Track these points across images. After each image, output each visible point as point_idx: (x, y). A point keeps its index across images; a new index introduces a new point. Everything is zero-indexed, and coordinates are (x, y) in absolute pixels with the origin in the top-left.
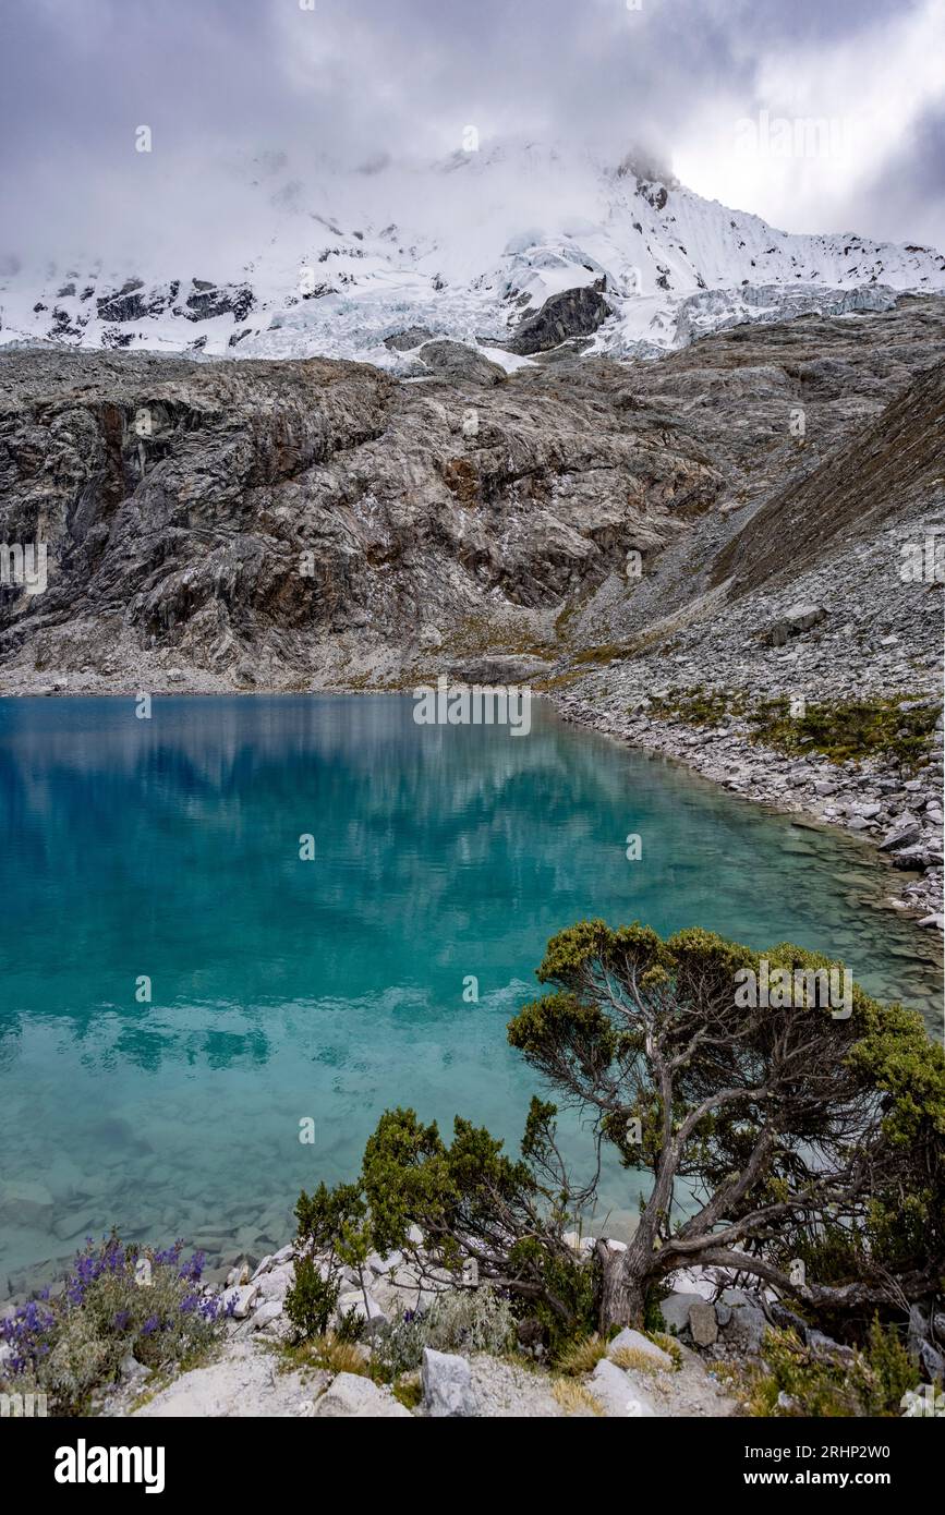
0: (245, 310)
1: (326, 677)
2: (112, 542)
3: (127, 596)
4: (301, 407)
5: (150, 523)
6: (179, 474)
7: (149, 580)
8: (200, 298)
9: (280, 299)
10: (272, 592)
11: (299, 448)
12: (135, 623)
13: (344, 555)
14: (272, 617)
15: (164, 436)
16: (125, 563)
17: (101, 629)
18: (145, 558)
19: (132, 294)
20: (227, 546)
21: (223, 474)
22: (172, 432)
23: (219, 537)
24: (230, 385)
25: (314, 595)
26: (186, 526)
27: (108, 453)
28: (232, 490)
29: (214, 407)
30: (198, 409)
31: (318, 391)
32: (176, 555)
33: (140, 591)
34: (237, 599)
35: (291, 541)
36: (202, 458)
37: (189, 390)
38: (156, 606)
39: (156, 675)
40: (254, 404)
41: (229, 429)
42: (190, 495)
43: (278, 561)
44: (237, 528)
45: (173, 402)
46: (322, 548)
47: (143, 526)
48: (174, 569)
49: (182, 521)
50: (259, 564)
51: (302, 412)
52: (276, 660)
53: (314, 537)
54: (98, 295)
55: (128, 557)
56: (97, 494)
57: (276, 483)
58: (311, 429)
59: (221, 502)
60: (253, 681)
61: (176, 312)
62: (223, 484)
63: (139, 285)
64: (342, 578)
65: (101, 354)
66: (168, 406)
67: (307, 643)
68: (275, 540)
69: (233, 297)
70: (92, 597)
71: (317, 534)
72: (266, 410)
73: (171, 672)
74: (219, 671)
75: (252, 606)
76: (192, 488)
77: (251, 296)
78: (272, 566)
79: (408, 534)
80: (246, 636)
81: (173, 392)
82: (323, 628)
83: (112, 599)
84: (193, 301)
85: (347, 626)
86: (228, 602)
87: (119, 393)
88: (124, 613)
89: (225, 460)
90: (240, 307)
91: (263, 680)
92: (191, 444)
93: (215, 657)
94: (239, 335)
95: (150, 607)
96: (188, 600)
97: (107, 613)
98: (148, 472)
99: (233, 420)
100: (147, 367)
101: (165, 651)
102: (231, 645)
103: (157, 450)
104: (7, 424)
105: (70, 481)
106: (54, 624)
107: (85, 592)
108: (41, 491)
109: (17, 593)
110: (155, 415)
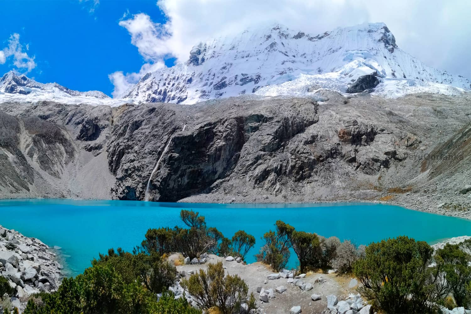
1: (308, 197)
2: (242, 157)
3: (247, 172)
5: (253, 150)
6: (262, 136)
7: (254, 167)
10: (291, 171)
11: (295, 127)
12: (250, 181)
13: (311, 159)
14: (291, 178)
15: (257, 125)
16: (246, 162)
17: (240, 182)
18: (252, 161)
20: (277, 157)
21: (275, 135)
22: (259, 123)
23: (274, 154)
24: (275, 110)
25: (303, 172)
26: (264, 151)
27: (240, 131)
28: (278, 140)
29: (271, 115)
30: (266, 116)
31: (298, 109)
32: (262, 160)
33: (251, 171)
34: (280, 173)
35: (295, 155)
36: (269, 131)
37: (264, 111)
38: (257, 175)
39: (259, 197)
40: (282, 114)
41: (275, 121)
42: (266, 142)
43: (292, 161)
44: (279, 151)
45: (259, 115)
46: (305, 157)
47: (251, 152)
48: (261, 164)
50: (287, 162)
52: (292, 192)
55: (247, 160)
56: (236, 143)
57: (290, 137)
58: (298, 121)
60: (287, 199)
62: (275, 138)
64: (311, 166)
67: (301, 187)
68: (291, 155)
70: (236, 173)
71: (303, 153)
72: (286, 116)
73: (263, 196)
74: (276, 196)
75: (285, 175)
76: (266, 140)
78: (290, 163)
80: (283, 184)
81: (259, 112)
82: (305, 182)
83: (242, 173)
86: (278, 174)
87: (243, 113)
88: (246, 177)
91: (290, 198)
92: (264, 127)
93: (275, 191)
95: (255, 175)
96: (266, 173)
97: (241, 178)
98: (251, 136)
99: (277, 119)
101: (260, 189)
102: (279, 187)
103: (255, 129)
104: (213, 126)
105: (230, 139)
106: (226, 181)
107: (234, 171)
108: (222, 143)
109: (216, 173)
110: (254, 119)
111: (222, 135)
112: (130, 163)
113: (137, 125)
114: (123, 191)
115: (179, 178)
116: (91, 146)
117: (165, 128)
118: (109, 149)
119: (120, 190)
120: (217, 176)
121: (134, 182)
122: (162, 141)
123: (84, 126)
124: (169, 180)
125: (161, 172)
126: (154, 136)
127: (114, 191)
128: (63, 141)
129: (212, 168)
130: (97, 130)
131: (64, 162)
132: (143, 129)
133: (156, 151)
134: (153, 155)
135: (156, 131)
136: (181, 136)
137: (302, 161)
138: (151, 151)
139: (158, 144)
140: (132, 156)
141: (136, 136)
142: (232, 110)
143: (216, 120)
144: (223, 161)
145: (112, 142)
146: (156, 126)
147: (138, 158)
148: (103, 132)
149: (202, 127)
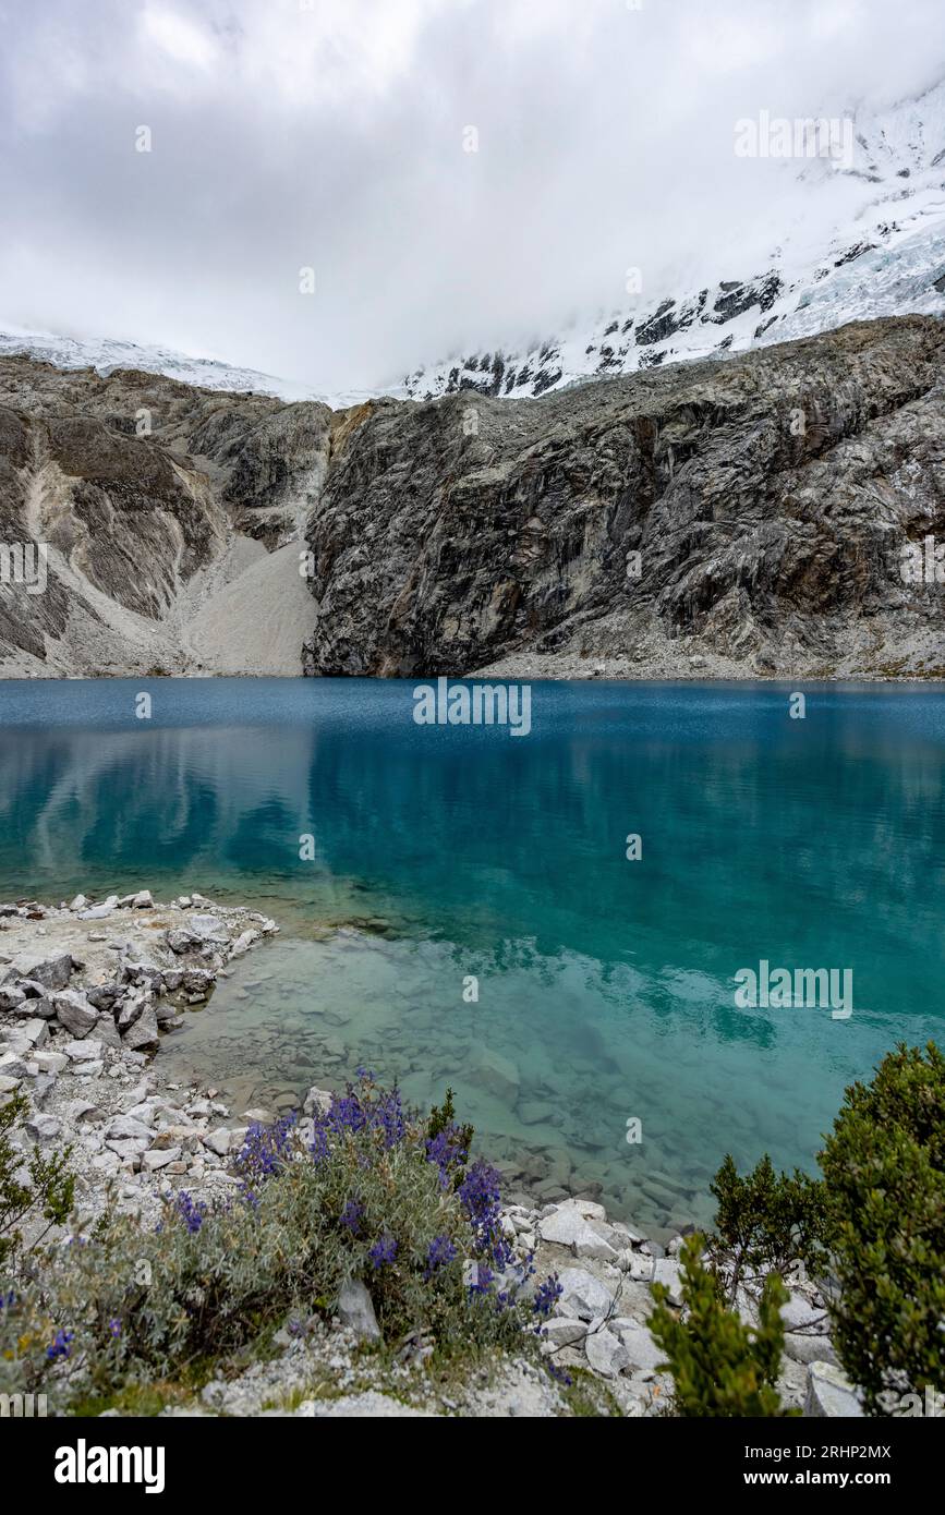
0: (771, 297)
1: (853, 664)
2: (644, 542)
3: (656, 590)
4: (830, 379)
5: (677, 520)
6: (705, 470)
7: (676, 573)
8: (726, 299)
9: (809, 275)
10: (796, 577)
11: (828, 423)
12: (662, 614)
13: (877, 531)
14: (795, 602)
15: (691, 437)
16: (655, 559)
17: (634, 620)
18: (672, 554)
19: (665, 314)
20: (749, 534)
21: (747, 464)
22: (698, 431)
23: (742, 526)
24: (755, 375)
25: (842, 578)
26: (710, 519)
27: (642, 462)
28: (755, 479)
29: (738, 399)
30: (722, 404)
31: (851, 359)
32: (701, 547)
33: (667, 584)
34: (759, 587)
35: (817, 523)
36: (726, 451)
37: (715, 388)
38: (682, 596)
39: (680, 661)
40: (779, 387)
41: (753, 418)
42: (715, 489)
43: (803, 544)
44: (760, 516)
45: (700, 403)
46: (853, 526)
47: (671, 525)
48: (699, 561)
49: (706, 515)
50: (783, 549)
51: (831, 385)
52: (798, 646)
53: (844, 515)
54: (637, 324)
55: (658, 554)
56: (632, 500)
57: (803, 464)
58: (841, 402)
59: (744, 492)
60: (773, 668)
61: (704, 320)
62: (747, 473)
63: (672, 304)
64: (876, 557)
65: (638, 374)
66: (695, 408)
67: (833, 628)
68: (799, 524)
69: (759, 287)
70: (627, 592)
71: (846, 512)
72: (792, 391)
73: (693, 659)
74: (739, 658)
75: (774, 592)
76: (716, 481)
77: (778, 282)
78: (795, 550)
80: (768, 622)
81: (700, 393)
82: (852, 612)
83: (643, 593)
84: (719, 305)
85: (881, 608)
86: (749, 590)
87: (652, 405)
88: (653, 605)
89: (748, 450)
90: (766, 296)
91: (783, 666)
92: (715, 440)
93: (736, 643)
94: (765, 324)
95: (676, 599)
96: (712, 590)
97: (639, 606)
98: (675, 474)
99: (757, 409)
100: (677, 376)
101: (688, 639)
102: (752, 632)
103: (685, 451)
104: (563, 451)
105: (611, 491)
106: (596, 618)
107: (621, 589)
108: (589, 503)
109: (569, 593)
110: (683, 419)
111: (588, 478)
112: (352, 571)
113: (385, 458)
114: (332, 652)
115: (472, 611)
116: (262, 522)
117: (442, 464)
118: (314, 532)
119: (327, 648)
120: (571, 605)
121: (359, 626)
122: (430, 503)
123: (243, 463)
124: (443, 616)
125: (421, 594)
126: (413, 490)
127: (310, 652)
128: (180, 505)
129: (556, 578)
130: (281, 476)
131: (176, 569)
132: (394, 472)
133: (414, 536)
134: (407, 545)
135: (419, 476)
136: (475, 485)
137: (841, 541)
138: (401, 534)
139: (421, 515)
140: (356, 552)
141: (375, 494)
142: (627, 400)
143: (573, 434)
144: (592, 558)
145: (323, 512)
146: (422, 460)
147: (372, 557)
148: (300, 484)
149: (536, 455)
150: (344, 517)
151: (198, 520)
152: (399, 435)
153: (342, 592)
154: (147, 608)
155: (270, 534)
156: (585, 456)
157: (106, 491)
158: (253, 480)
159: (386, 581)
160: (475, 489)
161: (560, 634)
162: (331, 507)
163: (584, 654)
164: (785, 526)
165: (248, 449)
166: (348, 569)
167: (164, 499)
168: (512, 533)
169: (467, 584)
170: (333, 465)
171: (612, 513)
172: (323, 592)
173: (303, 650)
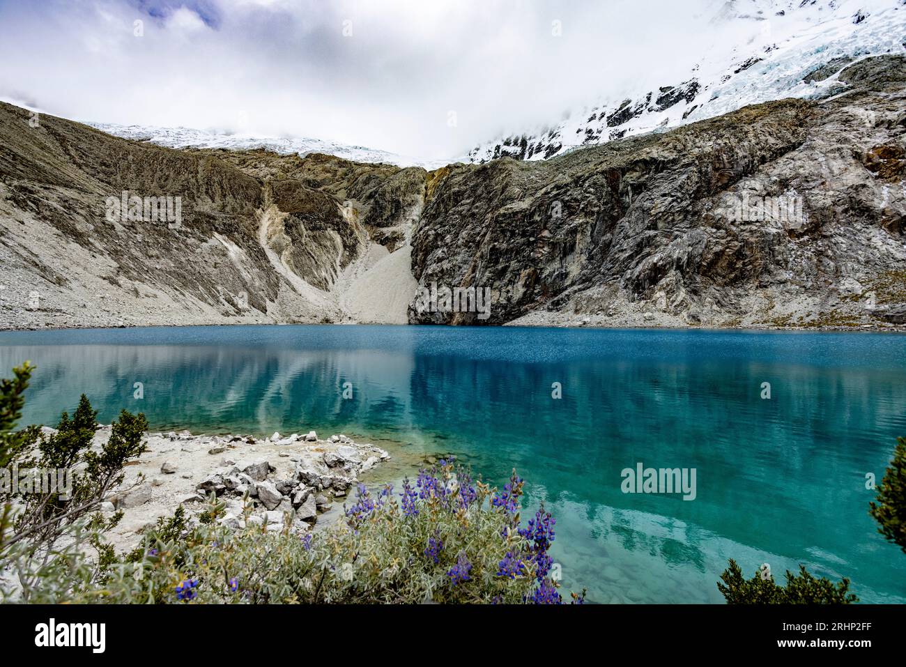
0: (693, 94)
1: (753, 318)
2: (613, 243)
3: (621, 272)
4: (733, 141)
6: (652, 199)
7: (634, 262)
8: (664, 97)
9: (718, 80)
10: (713, 264)
11: (732, 168)
12: (625, 287)
13: (768, 234)
14: (712, 279)
15: (642, 179)
16: (621, 254)
17: (608, 291)
18: (632, 250)
19: (625, 108)
20: (681, 237)
21: (679, 194)
22: (647, 176)
23: (676, 233)
24: (683, 140)
25: (744, 264)
26: (655, 228)
27: (612, 195)
28: (684, 204)
29: (672, 156)
30: (662, 159)
31: (746, 128)
32: (650, 246)
33: (629, 269)
34: (688, 270)
35: (726, 229)
36: (666, 187)
37: (657, 149)
38: (638, 276)
39: (637, 316)
40: (699, 147)
41: (682, 166)
42: (658, 210)
43: (717, 243)
44: (688, 226)
45: (648, 159)
46: (751, 231)
47: (631, 233)
48: (649, 254)
49: (654, 226)
50: (703, 246)
51: (734, 144)
52: (715, 307)
53: (744, 224)
54: (608, 114)
55: (622, 251)
56: (606, 218)
57: (716, 193)
58: (740, 154)
59: (677, 212)
60: (699, 320)
61: (650, 110)
62: (679, 200)
63: (629, 102)
64: (767, 250)
65: (609, 144)
66: (644, 161)
67: (739, 295)
68: (714, 230)
69: (685, 89)
70: (603, 274)
71: (746, 223)
72: (708, 149)
73: (646, 315)
74: (676, 314)
75: (698, 273)
76: (659, 206)
77: (697, 85)
78: (712, 247)
79: (827, 213)
80: (695, 292)
81: (648, 153)
82: (752, 285)
83: (613, 274)
84: (659, 101)
85: (771, 283)
86: (682, 272)
87: (618, 161)
88: (620, 282)
89: (680, 186)
90: (689, 94)
91: (706, 319)
92: (658, 181)
93: (674, 305)
94: (689, 110)
95: (634, 278)
96: (657, 273)
97: (611, 282)
98: (633, 202)
99: (686, 161)
100: (633, 144)
101: (643, 303)
102: (684, 298)
103: (638, 188)
104: (563, 190)
105: (593, 214)
106: (584, 290)
107: (599, 272)
108: (579, 221)
109: (567, 274)
110: (638, 168)
111: (579, 206)
112: (437, 263)
113: (457, 197)
115: (508, 286)
116: (387, 235)
117: (491, 200)
118: (415, 241)
120: (568, 282)
122: (483, 223)
123: (377, 202)
125: (477, 276)
126: (473, 215)
127: (412, 310)
128: (341, 227)
129: (559, 266)
130: (398, 210)
131: (338, 263)
132: (462, 205)
133: (474, 242)
134: (469, 247)
135: (477, 207)
136: (510, 211)
137: (743, 240)
138: (466, 241)
139: (478, 230)
140: (440, 252)
141: (451, 218)
142: (602, 159)
143: (569, 180)
144: (581, 254)
145: (421, 229)
146: (478, 198)
147: (449, 254)
148: (408, 213)
149: (546, 193)
150: (433, 232)
151: (351, 235)
152: (465, 184)
153: (431, 275)
154: (322, 285)
155: (390, 242)
156: (576, 193)
157: (302, 220)
158: (382, 212)
159: (457, 268)
160: (510, 214)
161: (562, 299)
162: (425, 226)
163: (577, 311)
164: (705, 232)
165: (379, 195)
166: (435, 262)
167: (333, 224)
168: (532, 239)
169: (505, 270)
170: (427, 202)
171: (593, 227)
172: (421, 275)
173: (409, 309)
